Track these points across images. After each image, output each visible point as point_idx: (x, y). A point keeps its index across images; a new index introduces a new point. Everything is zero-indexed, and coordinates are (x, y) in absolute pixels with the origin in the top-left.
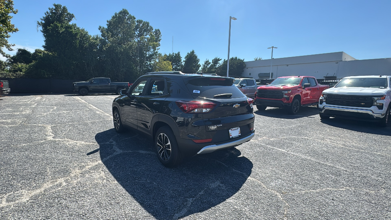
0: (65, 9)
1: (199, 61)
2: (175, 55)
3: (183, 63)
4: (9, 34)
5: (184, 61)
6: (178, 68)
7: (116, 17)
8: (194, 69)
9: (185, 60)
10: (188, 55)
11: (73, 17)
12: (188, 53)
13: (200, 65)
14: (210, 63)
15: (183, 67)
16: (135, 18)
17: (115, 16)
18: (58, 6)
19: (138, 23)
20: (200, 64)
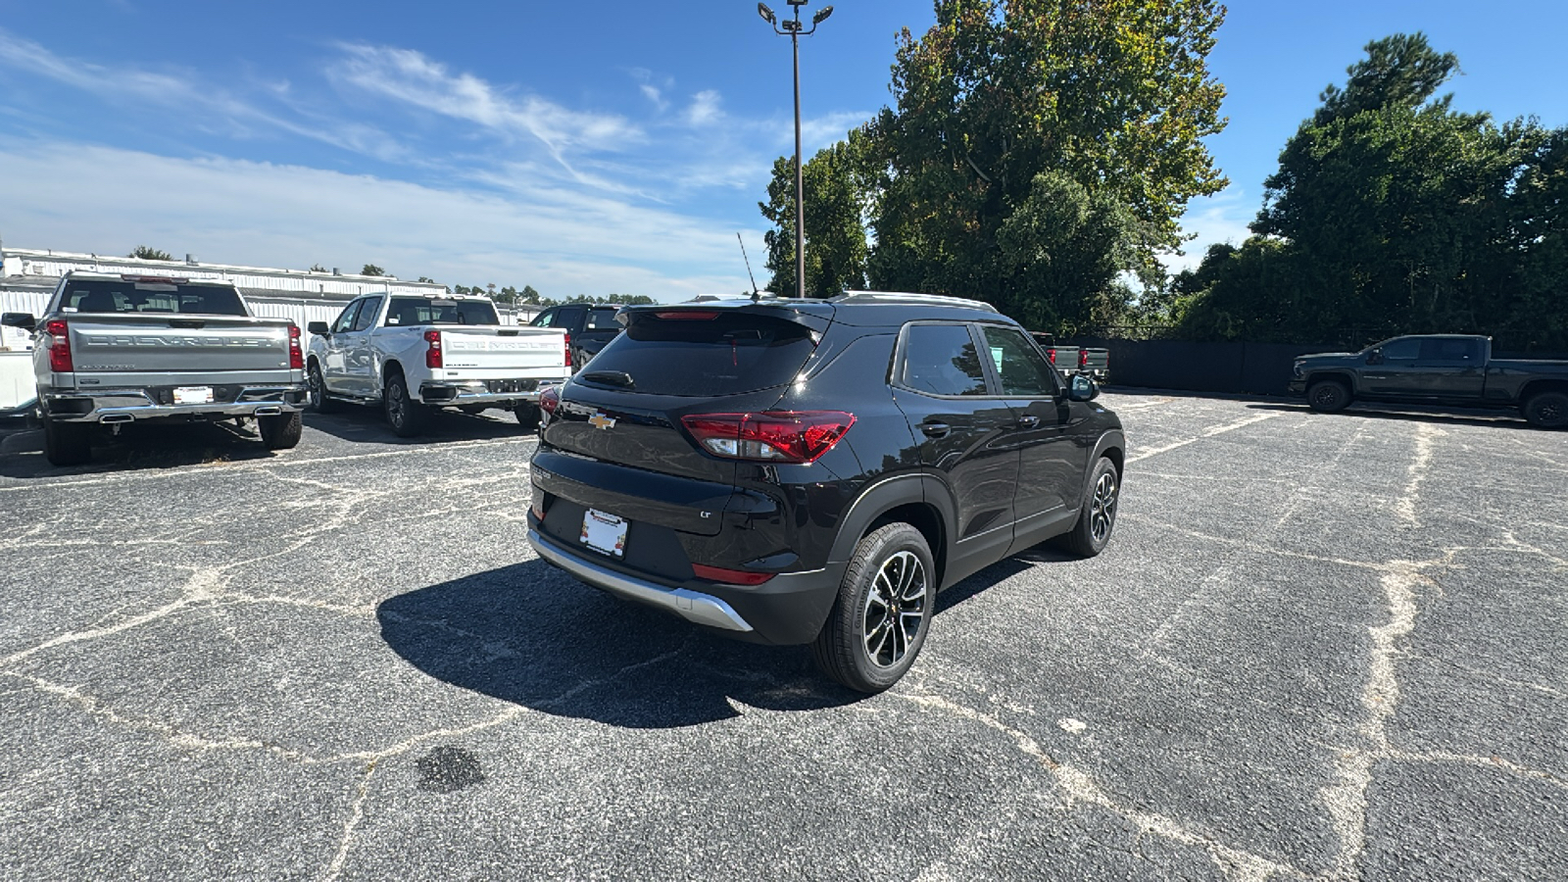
0: (1416, 45)
4: (1194, 201)
11: (1448, 69)
18: (1384, 48)
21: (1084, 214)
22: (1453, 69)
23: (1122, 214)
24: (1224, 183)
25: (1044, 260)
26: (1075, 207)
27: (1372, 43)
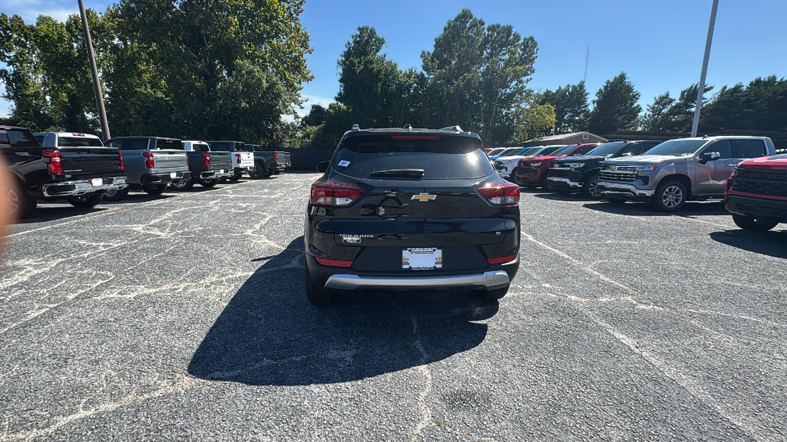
0: (373, 32)
1: (638, 99)
2: (571, 90)
3: (591, 108)
4: (304, 84)
5: (594, 102)
6: (577, 118)
7: (449, 28)
8: (620, 118)
9: (596, 98)
10: (607, 86)
11: (383, 43)
12: (608, 81)
13: (641, 109)
14: (671, 101)
15: (588, 116)
16: (483, 24)
17: (448, 25)
18: (363, 30)
19: (490, 32)
20: (638, 106)
21: (265, 84)
22: (384, 44)
23: (281, 86)
24: (312, 77)
25: (245, 106)
26: (260, 80)
27: (359, 27)
